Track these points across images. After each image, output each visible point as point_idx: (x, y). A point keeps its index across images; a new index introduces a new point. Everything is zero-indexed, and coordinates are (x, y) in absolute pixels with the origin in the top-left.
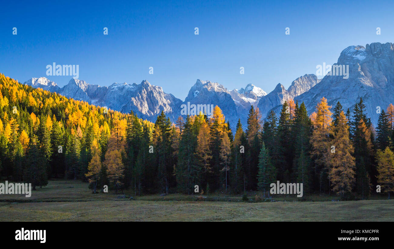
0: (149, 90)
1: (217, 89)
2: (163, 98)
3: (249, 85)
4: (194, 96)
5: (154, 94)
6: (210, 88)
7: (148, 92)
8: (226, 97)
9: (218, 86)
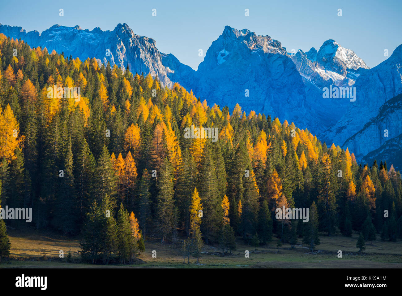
0: (131, 46)
1: (268, 49)
2: (160, 63)
3: (329, 44)
4: (217, 60)
5: (141, 55)
6: (253, 46)
7: (130, 48)
8: (285, 68)
9: (269, 42)
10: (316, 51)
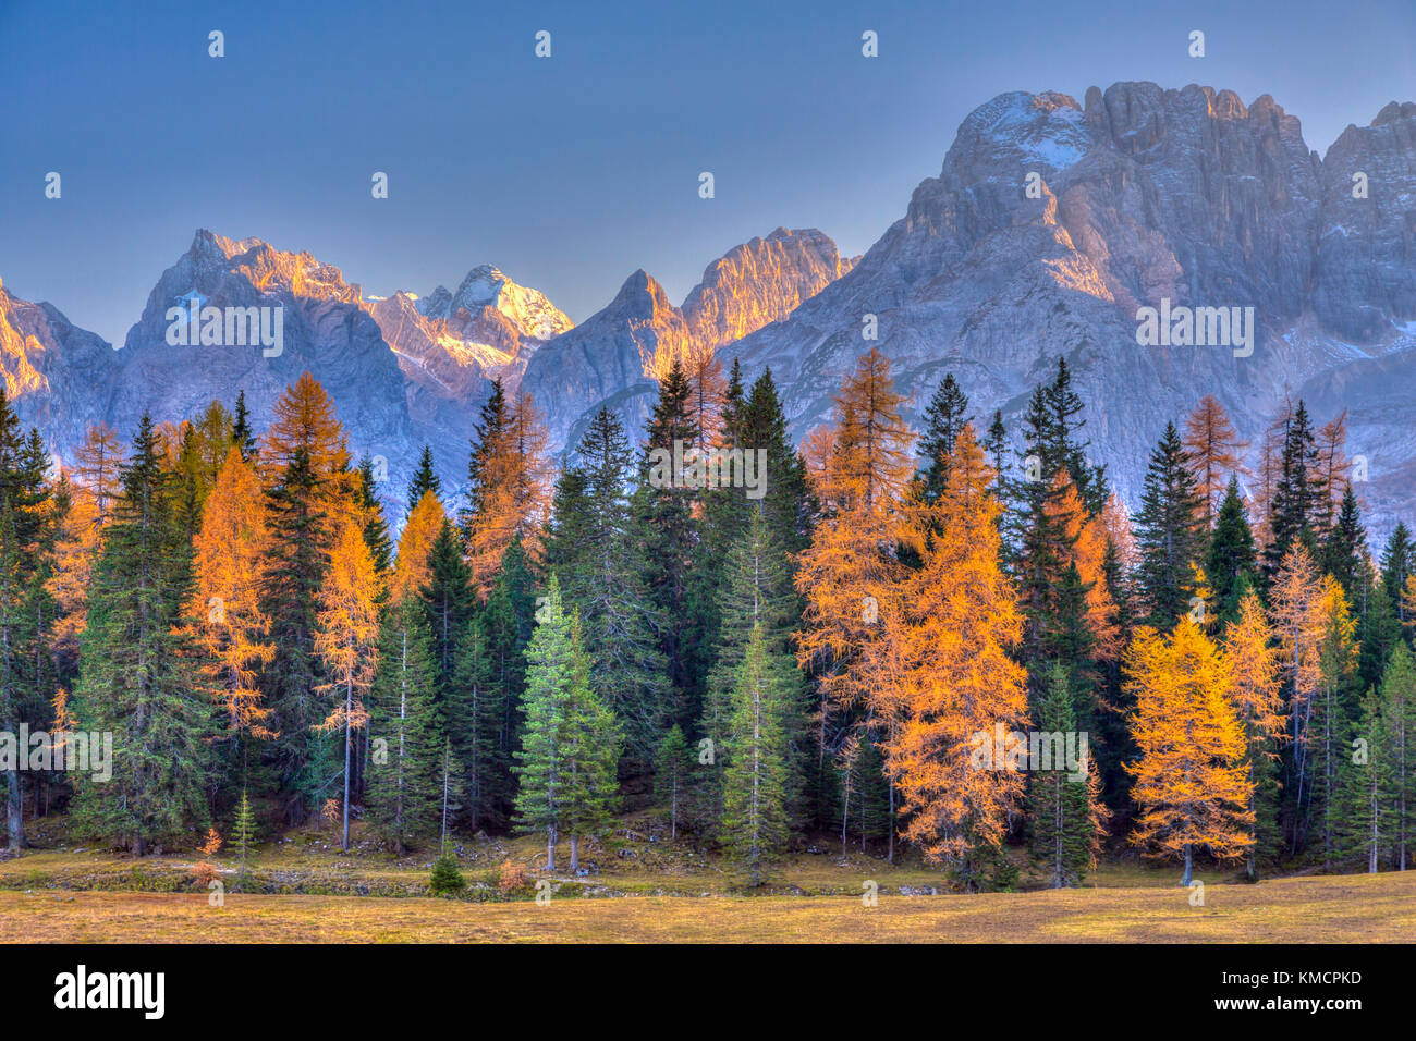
1: (308, 286)
3: (480, 275)
6: (265, 279)
8: (351, 334)
9: (309, 270)
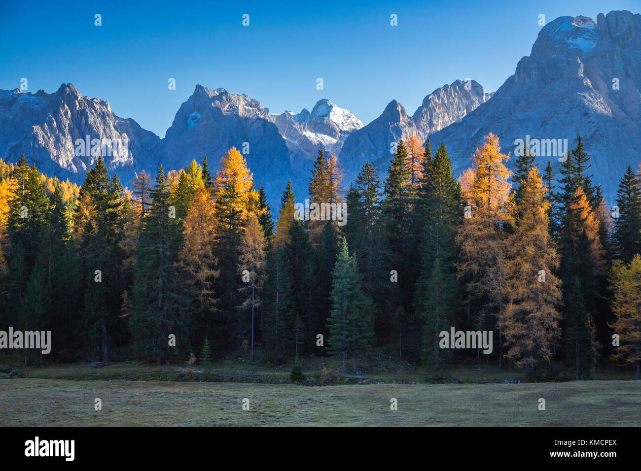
0: (77, 109)
1: (245, 109)
2: (112, 128)
3: (322, 104)
4: (187, 125)
5: (90, 119)
6: (226, 107)
7: (76, 112)
8: (265, 131)
9: (246, 102)
10: (309, 112)
